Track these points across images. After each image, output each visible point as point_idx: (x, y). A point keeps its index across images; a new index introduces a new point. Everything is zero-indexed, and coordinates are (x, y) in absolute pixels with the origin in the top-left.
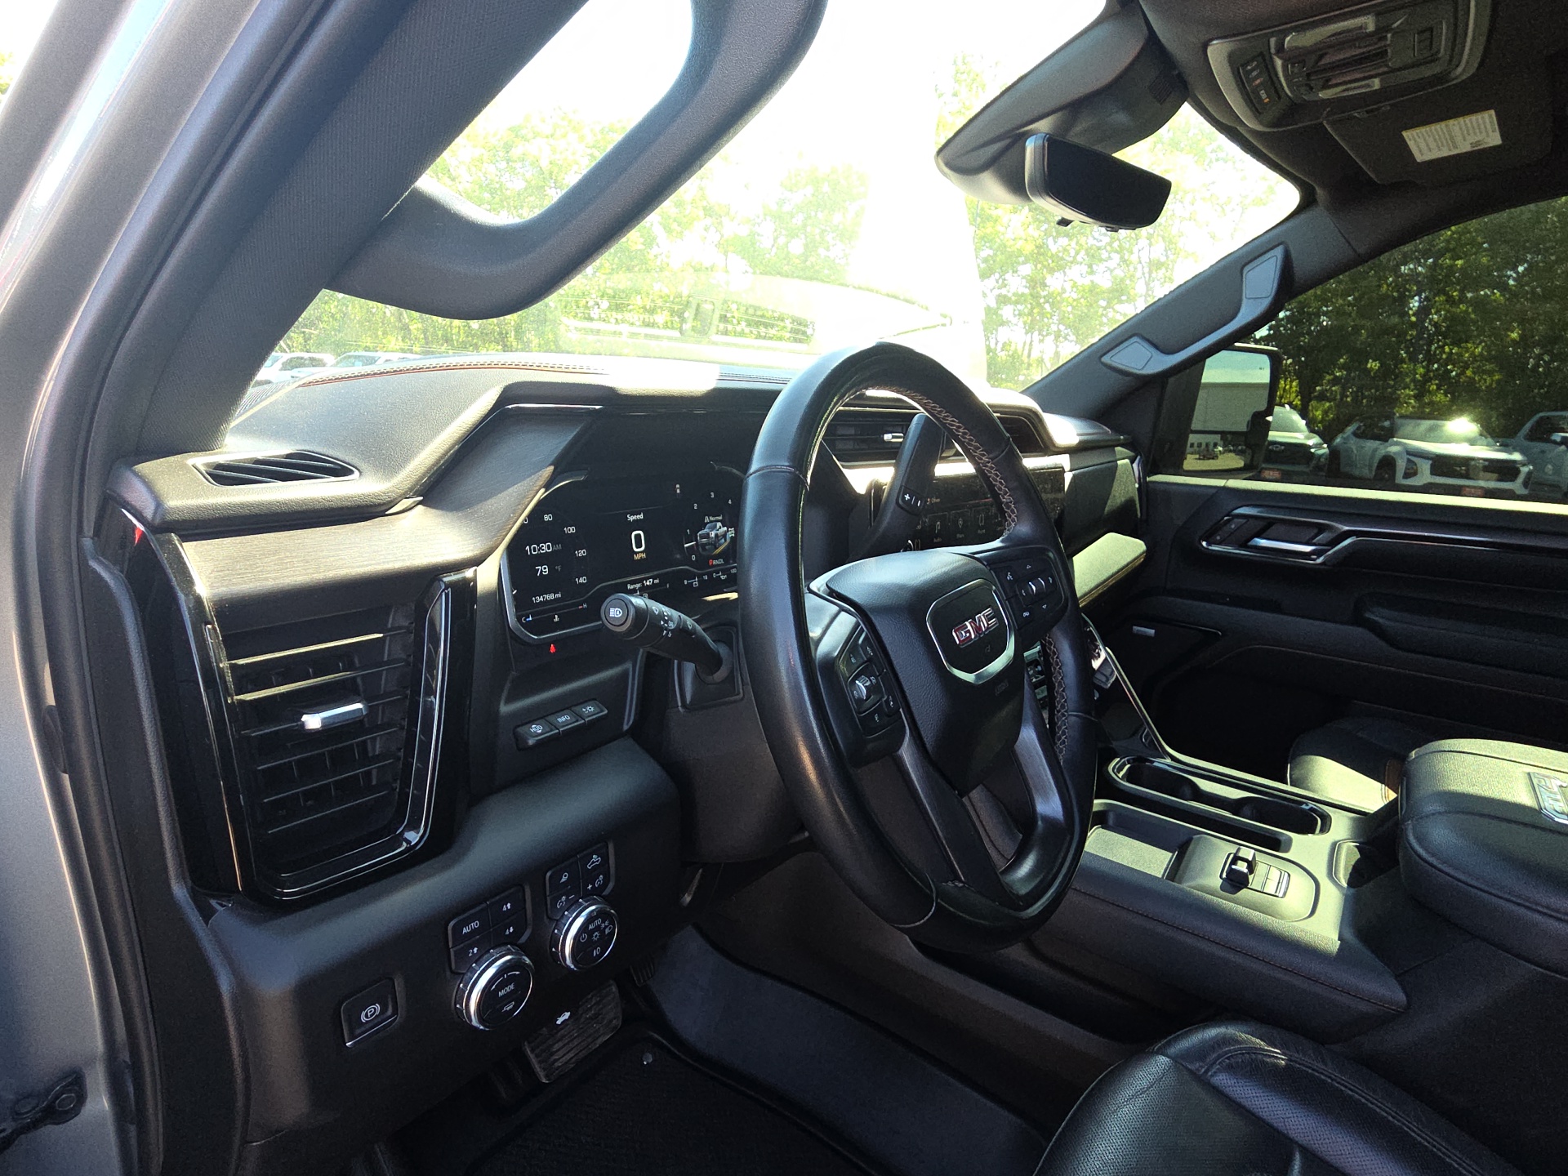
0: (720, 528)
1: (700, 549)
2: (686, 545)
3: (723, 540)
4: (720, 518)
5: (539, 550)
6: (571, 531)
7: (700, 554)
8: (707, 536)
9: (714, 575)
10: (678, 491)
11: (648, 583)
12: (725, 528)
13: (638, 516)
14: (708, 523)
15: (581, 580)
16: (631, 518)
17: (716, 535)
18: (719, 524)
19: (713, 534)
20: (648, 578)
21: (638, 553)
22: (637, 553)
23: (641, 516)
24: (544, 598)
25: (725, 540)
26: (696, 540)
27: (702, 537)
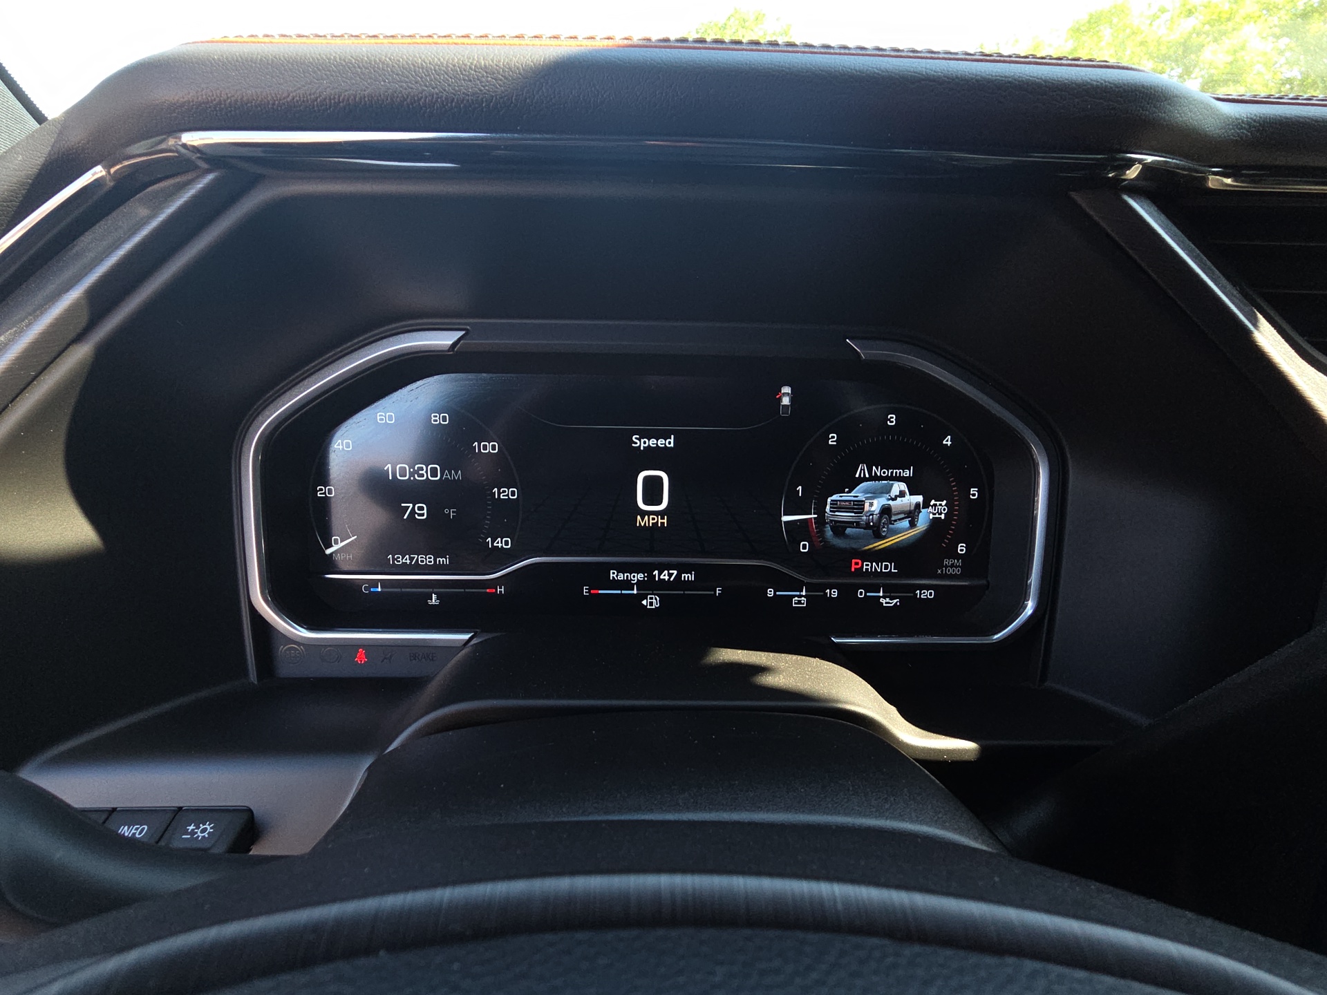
0: (902, 494)
1: (829, 532)
2: (785, 518)
3: (906, 523)
4: (907, 473)
5: (412, 474)
6: (489, 449)
7: (824, 540)
8: (858, 506)
9: (861, 594)
10: (786, 401)
11: (665, 576)
12: (919, 499)
13: (661, 442)
14: (865, 479)
15: (499, 543)
16: (642, 443)
17: (886, 511)
18: (903, 486)
19: (876, 506)
20: (669, 567)
21: (650, 513)
22: (644, 514)
23: (670, 442)
24: (411, 559)
25: (913, 524)
26: (821, 511)
27: (836, 506)
